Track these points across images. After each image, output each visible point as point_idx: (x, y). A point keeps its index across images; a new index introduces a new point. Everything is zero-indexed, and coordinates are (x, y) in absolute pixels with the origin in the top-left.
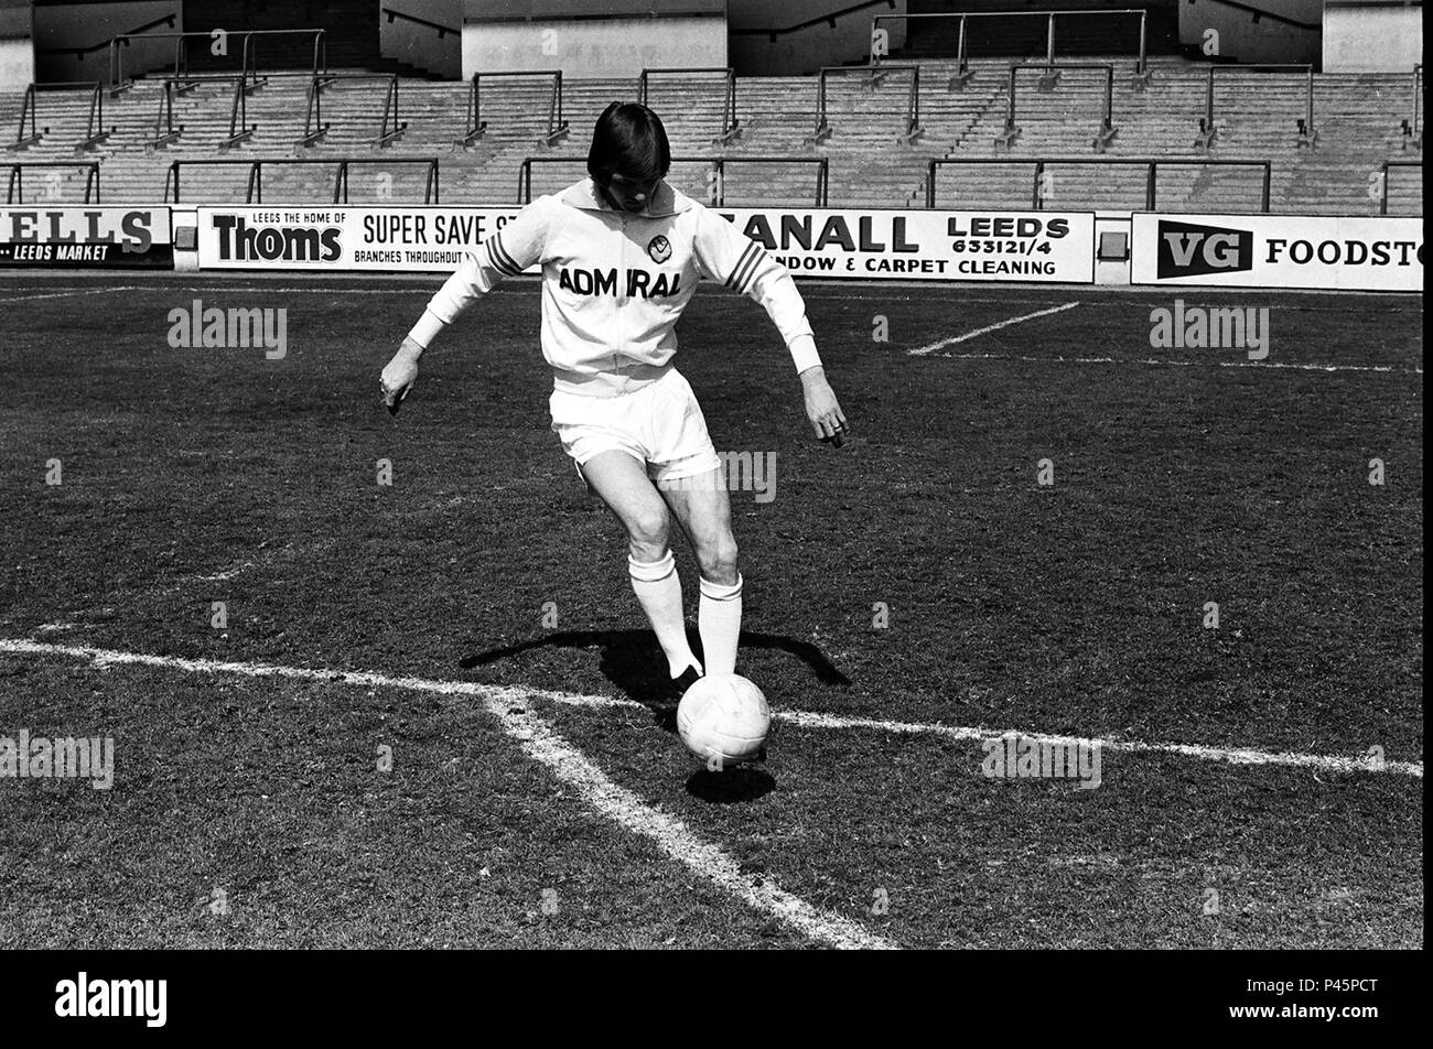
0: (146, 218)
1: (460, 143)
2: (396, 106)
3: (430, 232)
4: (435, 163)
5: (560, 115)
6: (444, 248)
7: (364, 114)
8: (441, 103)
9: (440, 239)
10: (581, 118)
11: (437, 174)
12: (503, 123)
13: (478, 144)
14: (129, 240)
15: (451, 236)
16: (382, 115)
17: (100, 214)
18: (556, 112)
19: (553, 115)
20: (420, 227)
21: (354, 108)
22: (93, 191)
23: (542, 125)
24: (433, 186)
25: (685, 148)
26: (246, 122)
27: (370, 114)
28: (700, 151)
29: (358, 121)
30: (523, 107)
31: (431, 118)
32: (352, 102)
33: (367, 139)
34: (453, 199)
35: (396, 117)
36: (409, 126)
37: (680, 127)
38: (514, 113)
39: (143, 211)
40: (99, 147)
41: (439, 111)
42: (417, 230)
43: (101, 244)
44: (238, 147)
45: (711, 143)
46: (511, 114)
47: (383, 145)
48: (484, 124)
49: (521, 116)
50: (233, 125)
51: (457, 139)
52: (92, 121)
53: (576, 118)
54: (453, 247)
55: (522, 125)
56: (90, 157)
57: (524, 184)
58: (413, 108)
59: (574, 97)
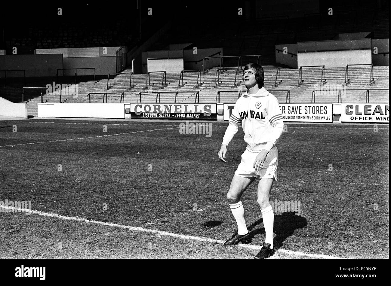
0: (210, 107)
1: (296, 86)
2: (279, 76)
3: (286, 110)
4: (289, 91)
5: (324, 78)
6: (290, 115)
7: (271, 78)
8: (292, 75)
9: (289, 112)
10: (330, 79)
11: (289, 94)
12: (308, 80)
13: (301, 86)
14: (205, 112)
15: (292, 112)
16: (275, 78)
17: (198, 105)
18: (323, 77)
19: (322, 78)
20: (284, 109)
21: (268, 76)
22: (197, 99)
23: (319, 80)
24: (288, 98)
25: (359, 86)
26: (239, 80)
27: (272, 78)
28: (363, 87)
29: (269, 80)
30: (314, 76)
31: (288, 79)
32: (268, 75)
33: (271, 85)
34: (294, 101)
35: (279, 79)
36: (282, 81)
37: (357, 80)
38: (312, 77)
39: (209, 105)
40: (200, 87)
41: (291, 77)
42: (283, 110)
43: (198, 113)
44: (236, 87)
45: (366, 85)
46: (311, 78)
47: (275, 86)
48: (303, 80)
49: (313, 78)
50: (235, 81)
51: (295, 84)
52: (198, 80)
53: (329, 79)
54: (293, 114)
55: (314, 81)
56: (197, 90)
57: (313, 97)
58: (284, 76)
59: (328, 73)
